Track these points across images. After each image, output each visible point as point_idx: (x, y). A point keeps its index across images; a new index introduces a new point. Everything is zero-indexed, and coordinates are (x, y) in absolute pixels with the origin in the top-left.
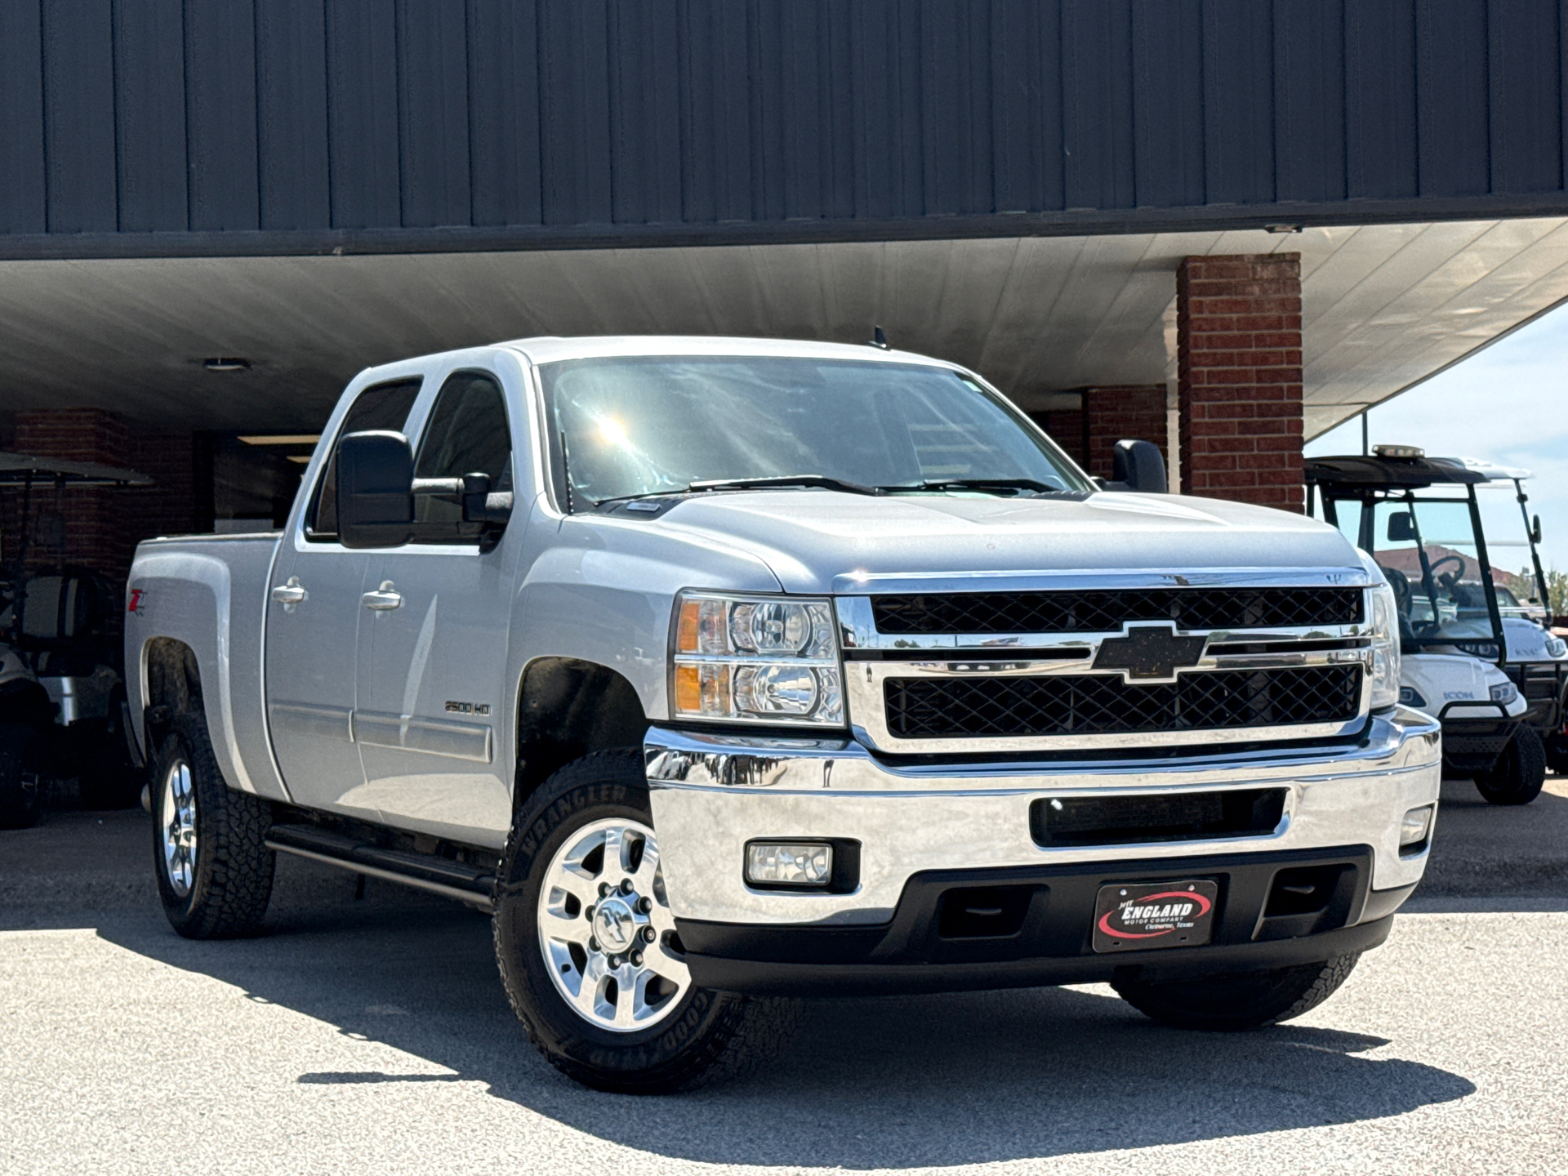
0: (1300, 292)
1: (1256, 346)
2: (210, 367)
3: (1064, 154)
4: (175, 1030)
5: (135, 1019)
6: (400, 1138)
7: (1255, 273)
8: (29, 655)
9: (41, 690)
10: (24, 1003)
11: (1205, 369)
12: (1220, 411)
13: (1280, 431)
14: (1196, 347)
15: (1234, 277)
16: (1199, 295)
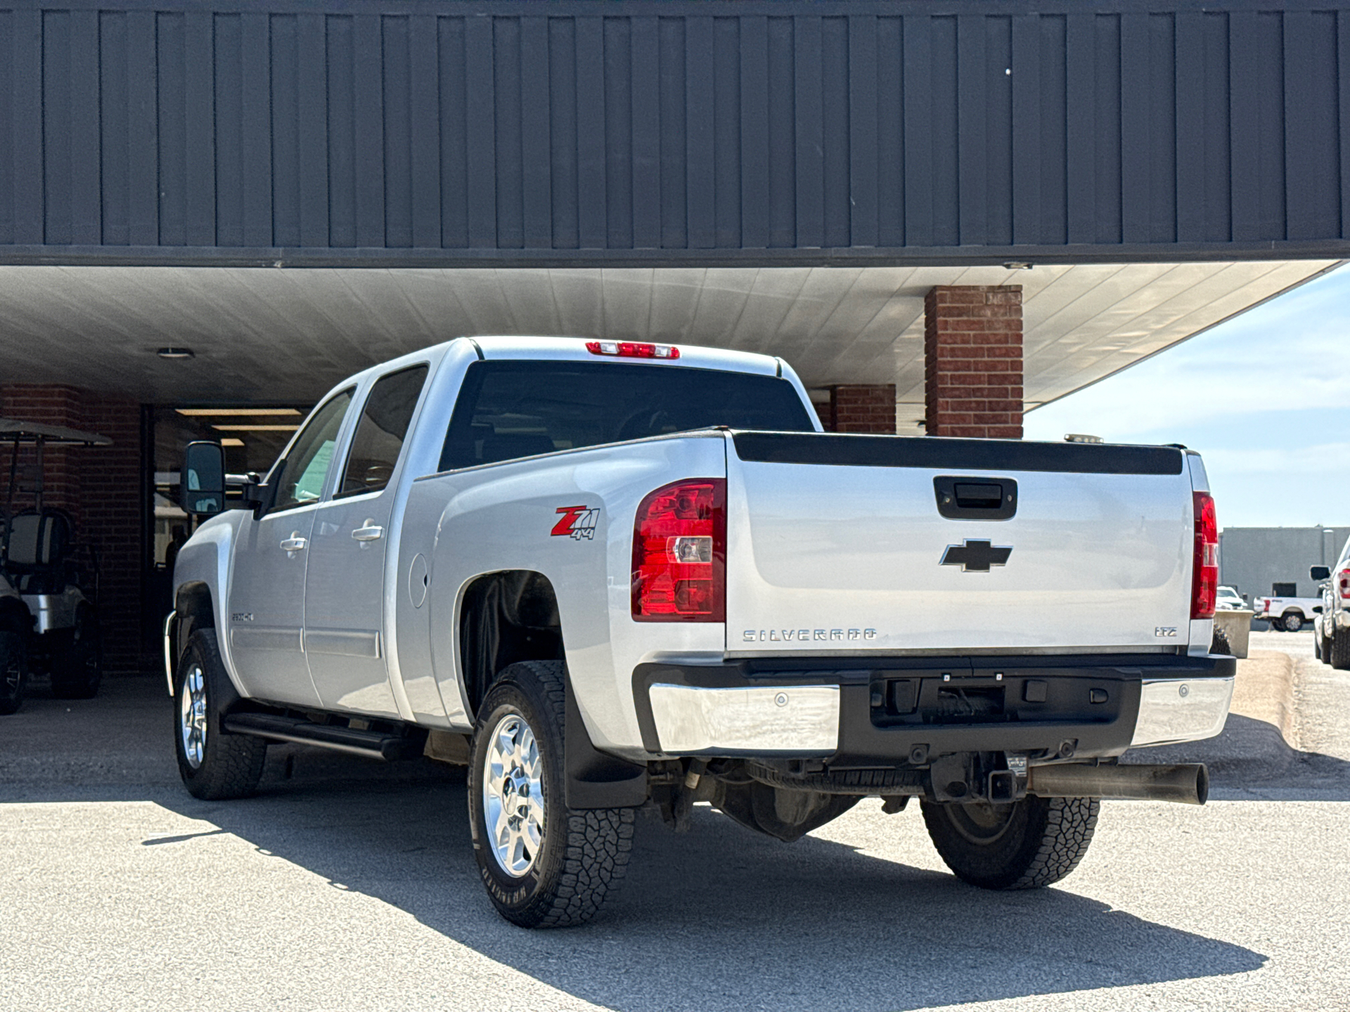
0: (1021, 315)
1: (989, 356)
2: (162, 355)
3: (849, 203)
4: (159, 897)
5: (125, 886)
6: (372, 1005)
7: (987, 299)
8: (14, 577)
9: (24, 606)
10: (29, 870)
11: (949, 373)
12: (960, 406)
13: (1006, 422)
14: (942, 356)
15: (972, 302)
16: (945, 316)
